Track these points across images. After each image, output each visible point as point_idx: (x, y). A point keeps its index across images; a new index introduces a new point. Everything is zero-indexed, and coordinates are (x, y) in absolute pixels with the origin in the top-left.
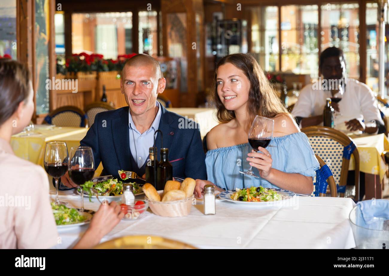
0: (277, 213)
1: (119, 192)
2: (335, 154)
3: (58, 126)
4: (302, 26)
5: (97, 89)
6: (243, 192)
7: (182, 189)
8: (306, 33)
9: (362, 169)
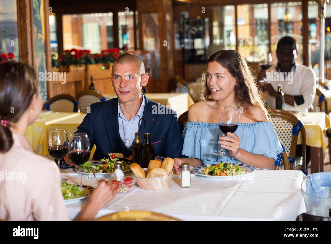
0: (241, 185)
1: (110, 170)
2: (286, 132)
3: (55, 111)
4: (254, 22)
5: (86, 79)
6: (213, 168)
7: (163, 167)
8: (258, 28)
9: (308, 143)
